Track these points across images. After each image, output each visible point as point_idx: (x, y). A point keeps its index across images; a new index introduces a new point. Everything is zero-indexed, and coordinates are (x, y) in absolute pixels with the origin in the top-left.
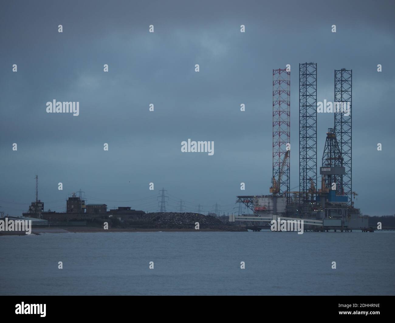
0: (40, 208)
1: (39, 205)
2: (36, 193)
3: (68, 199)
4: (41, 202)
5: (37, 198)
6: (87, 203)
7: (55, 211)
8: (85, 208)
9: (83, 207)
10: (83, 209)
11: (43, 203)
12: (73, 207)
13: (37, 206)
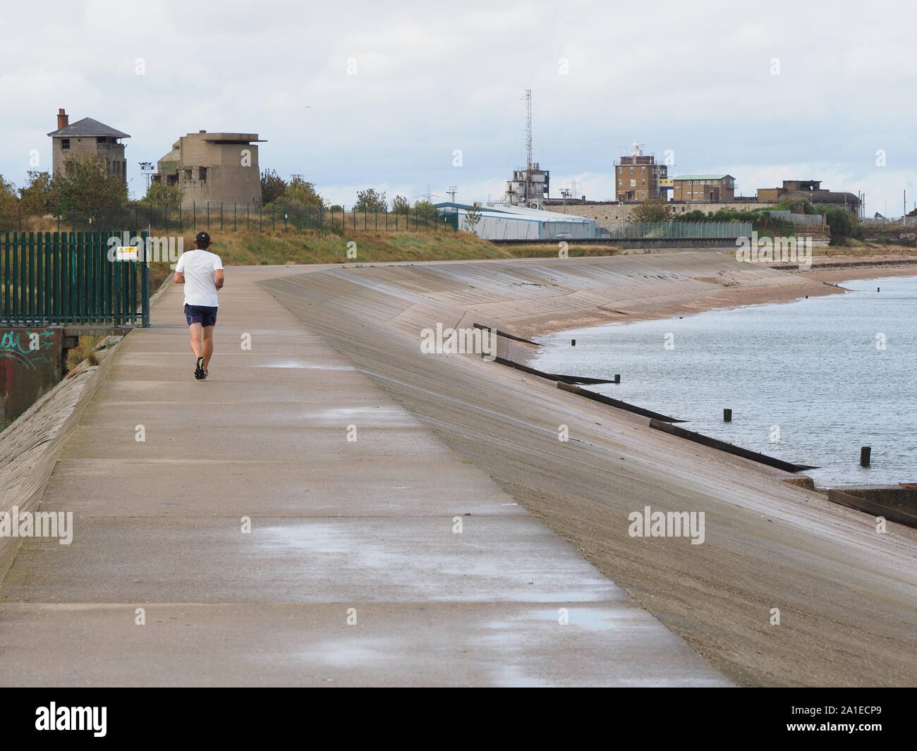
0: (539, 187)
1: (536, 178)
2: (525, 142)
3: (620, 160)
4: (541, 169)
5: (529, 159)
6: (673, 175)
7: (584, 197)
8: (671, 188)
9: (664, 185)
10: (664, 189)
11: (548, 172)
12: (633, 183)
13: (530, 180)
